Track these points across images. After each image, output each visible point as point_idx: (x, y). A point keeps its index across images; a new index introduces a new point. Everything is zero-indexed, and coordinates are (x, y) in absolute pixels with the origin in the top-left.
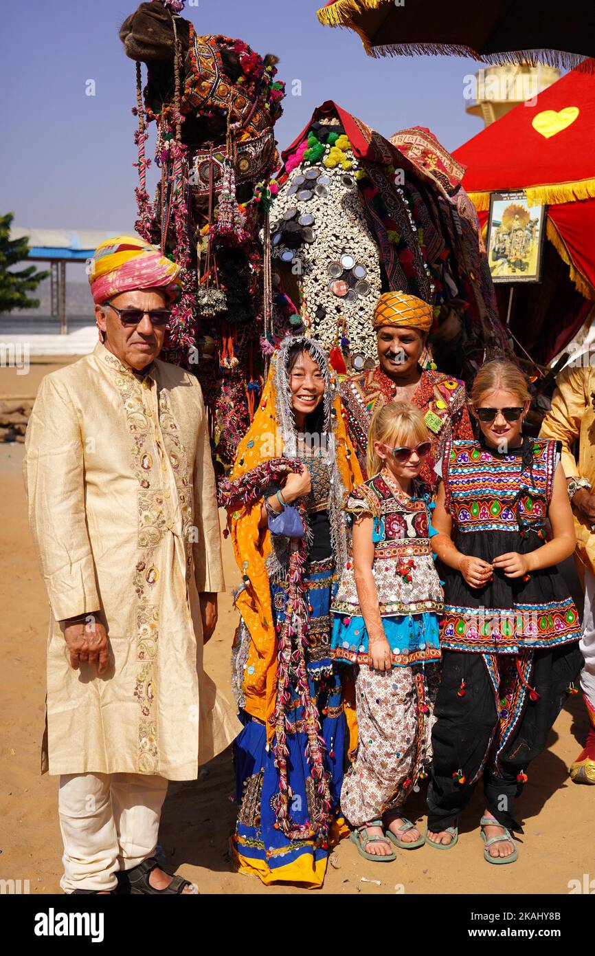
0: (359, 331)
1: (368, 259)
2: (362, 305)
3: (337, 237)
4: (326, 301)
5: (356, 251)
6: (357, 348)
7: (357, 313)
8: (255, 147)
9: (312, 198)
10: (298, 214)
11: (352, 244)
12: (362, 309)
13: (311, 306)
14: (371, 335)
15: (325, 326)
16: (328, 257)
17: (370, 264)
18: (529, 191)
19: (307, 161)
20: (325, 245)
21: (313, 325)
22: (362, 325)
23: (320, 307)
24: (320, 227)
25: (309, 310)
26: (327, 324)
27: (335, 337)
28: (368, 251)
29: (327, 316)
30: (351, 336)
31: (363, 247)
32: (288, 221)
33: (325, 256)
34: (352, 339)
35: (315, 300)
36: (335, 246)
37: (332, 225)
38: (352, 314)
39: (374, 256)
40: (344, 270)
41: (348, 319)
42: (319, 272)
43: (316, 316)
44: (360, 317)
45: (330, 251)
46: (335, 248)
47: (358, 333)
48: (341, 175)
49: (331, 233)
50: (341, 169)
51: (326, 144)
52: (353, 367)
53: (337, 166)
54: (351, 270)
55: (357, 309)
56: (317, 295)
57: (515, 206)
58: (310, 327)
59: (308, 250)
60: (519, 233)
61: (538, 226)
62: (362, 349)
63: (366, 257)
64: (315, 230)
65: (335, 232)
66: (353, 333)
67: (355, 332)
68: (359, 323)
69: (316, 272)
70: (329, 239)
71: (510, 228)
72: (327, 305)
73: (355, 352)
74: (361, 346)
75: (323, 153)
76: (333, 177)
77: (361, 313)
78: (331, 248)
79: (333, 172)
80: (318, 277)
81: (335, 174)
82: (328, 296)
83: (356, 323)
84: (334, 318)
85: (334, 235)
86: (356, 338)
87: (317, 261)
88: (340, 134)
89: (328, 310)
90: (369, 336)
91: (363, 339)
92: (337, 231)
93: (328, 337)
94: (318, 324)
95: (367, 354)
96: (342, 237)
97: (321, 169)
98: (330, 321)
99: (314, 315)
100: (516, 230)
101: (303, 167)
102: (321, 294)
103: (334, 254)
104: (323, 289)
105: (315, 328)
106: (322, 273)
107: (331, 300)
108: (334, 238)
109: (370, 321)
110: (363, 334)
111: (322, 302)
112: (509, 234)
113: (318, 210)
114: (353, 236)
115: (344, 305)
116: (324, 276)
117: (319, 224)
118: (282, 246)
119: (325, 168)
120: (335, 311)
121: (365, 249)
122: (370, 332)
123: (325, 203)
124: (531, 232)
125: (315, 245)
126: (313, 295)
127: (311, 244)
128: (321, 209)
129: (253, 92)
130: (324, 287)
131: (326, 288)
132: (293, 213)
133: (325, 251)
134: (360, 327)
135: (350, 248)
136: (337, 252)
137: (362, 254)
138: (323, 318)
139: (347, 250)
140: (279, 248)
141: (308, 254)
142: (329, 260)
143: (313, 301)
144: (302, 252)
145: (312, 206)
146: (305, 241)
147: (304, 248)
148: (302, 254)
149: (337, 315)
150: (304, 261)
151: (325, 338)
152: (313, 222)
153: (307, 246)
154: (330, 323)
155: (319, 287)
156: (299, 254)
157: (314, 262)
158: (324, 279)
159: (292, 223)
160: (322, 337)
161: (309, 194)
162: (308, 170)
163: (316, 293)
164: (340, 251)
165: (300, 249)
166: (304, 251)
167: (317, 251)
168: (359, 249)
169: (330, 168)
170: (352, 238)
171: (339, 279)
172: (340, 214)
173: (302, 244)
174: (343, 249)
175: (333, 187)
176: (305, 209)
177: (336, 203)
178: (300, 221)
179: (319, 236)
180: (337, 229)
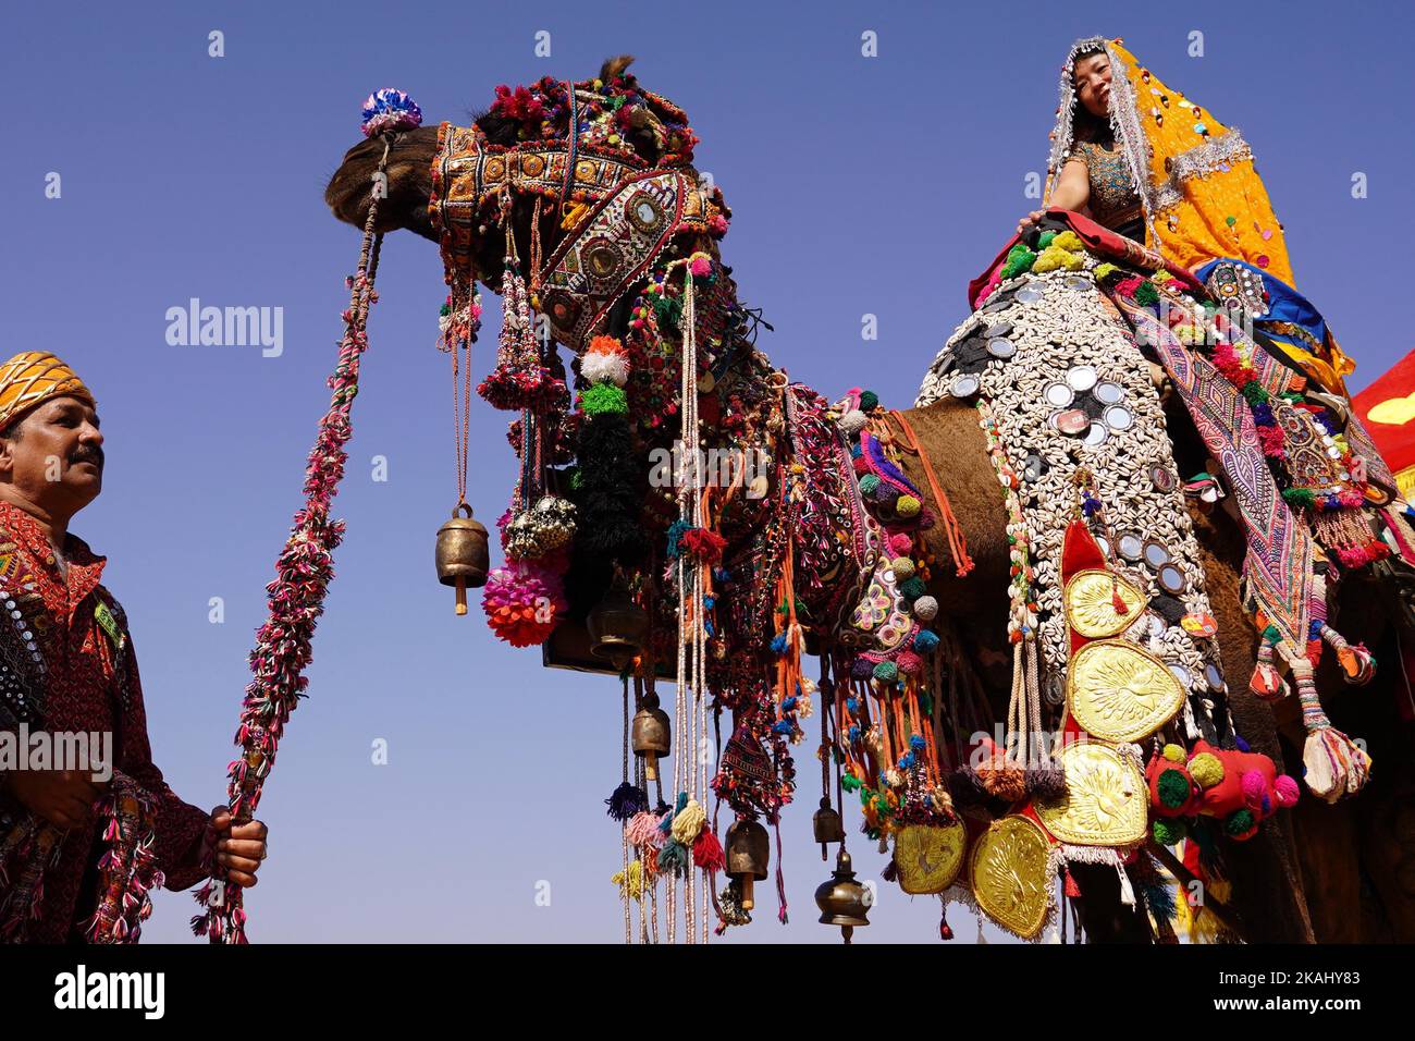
0: (1122, 490)
1: (1125, 373)
2: (1121, 445)
3: (1057, 346)
4: (1046, 444)
5: (1096, 361)
6: (1122, 521)
7: (1111, 461)
9: (1011, 305)
10: (982, 327)
11: (1086, 351)
12: (1121, 452)
13: (1015, 451)
14: (1149, 498)
15: (1050, 487)
16: (1042, 377)
17: (1130, 381)
19: (1006, 278)
20: (1034, 359)
21: (1023, 484)
22: (1127, 479)
23: (1033, 452)
24: (1022, 335)
25: (1013, 459)
26: (1053, 483)
27: (1073, 505)
28: (1122, 361)
29: (1052, 471)
30: (1106, 499)
31: (1112, 356)
32: (966, 340)
33: (1036, 374)
34: (1110, 504)
35: (1023, 441)
36: (1053, 357)
37: (1047, 330)
38: (1102, 462)
39: (1136, 369)
40: (1077, 392)
41: (1095, 472)
42: (1027, 399)
43: (1028, 468)
44: (1121, 465)
45: (1045, 366)
46: (1055, 361)
47: (1120, 494)
48: (1063, 277)
49: (1047, 341)
50: (1066, 271)
51: (1037, 250)
52: (1119, 556)
53: (1056, 268)
54: (1090, 390)
55: (1112, 454)
56: (1023, 432)
58: (1016, 489)
59: (1001, 370)
62: (1135, 522)
63: (1119, 369)
64: (1013, 341)
65: (1051, 339)
66: (1110, 494)
67: (1114, 493)
68: (1121, 477)
69: (1020, 400)
70: (1042, 349)
72: (1049, 451)
73: (1120, 527)
74: (1130, 515)
75: (1035, 259)
76: (1050, 282)
77: (1120, 459)
78: (1047, 362)
79: (1051, 275)
80: (1025, 407)
81: (1053, 277)
82: (1049, 437)
83: (1113, 477)
84: (1065, 472)
85: (1051, 343)
86: (1116, 502)
87: (1020, 384)
88: (1059, 232)
89: (1052, 460)
90: (1145, 498)
91: (1133, 503)
92: (1055, 337)
93: (1058, 506)
94: (1034, 481)
95: (1145, 532)
96: (1067, 342)
97: (1029, 276)
98: (1061, 479)
99: (1023, 465)
102: (1033, 433)
103: (1055, 371)
104: (1038, 426)
105: (1026, 488)
106: (1033, 402)
107: (1056, 442)
108: (1051, 347)
109: (1143, 473)
110: (1131, 493)
111: (1039, 446)
113: (1021, 317)
114: (1089, 341)
115: (1084, 449)
116: (1039, 405)
117: (1022, 331)
118: (955, 372)
119: (1036, 274)
120: (1067, 460)
121: (1116, 358)
122: (1147, 492)
123: (1032, 309)
125: (1016, 360)
126: (1017, 433)
127: (1007, 360)
128: (1026, 316)
130: (1039, 424)
131: (1043, 424)
132: (974, 328)
133: (1035, 368)
134: (1123, 483)
135: (1084, 358)
136: (1060, 368)
137: (1110, 366)
138: (1044, 470)
139: (1078, 360)
140: (949, 378)
141: (1003, 374)
142: (1045, 381)
143: (1017, 442)
144: (991, 373)
145: (1010, 315)
146: (995, 358)
147: (995, 368)
148: (989, 377)
149: (1072, 466)
150: (993, 386)
151: (1053, 507)
152: (1011, 331)
153: (1000, 364)
154: (1060, 482)
155: (1029, 422)
156: (984, 378)
157: (1015, 385)
158: (1037, 411)
159: (972, 340)
160: (1045, 505)
161: (1004, 304)
162: (1008, 284)
163: (1021, 430)
164: (1065, 364)
165: (987, 371)
166: (994, 371)
167: (1020, 368)
168: (1104, 359)
169: (1044, 272)
170: (1086, 344)
171: (1069, 408)
172: (1063, 317)
173: (990, 363)
174: (1070, 360)
175: (1049, 290)
176: (997, 320)
177: (1054, 306)
178: (987, 334)
179: (1023, 347)
180: (1056, 334)
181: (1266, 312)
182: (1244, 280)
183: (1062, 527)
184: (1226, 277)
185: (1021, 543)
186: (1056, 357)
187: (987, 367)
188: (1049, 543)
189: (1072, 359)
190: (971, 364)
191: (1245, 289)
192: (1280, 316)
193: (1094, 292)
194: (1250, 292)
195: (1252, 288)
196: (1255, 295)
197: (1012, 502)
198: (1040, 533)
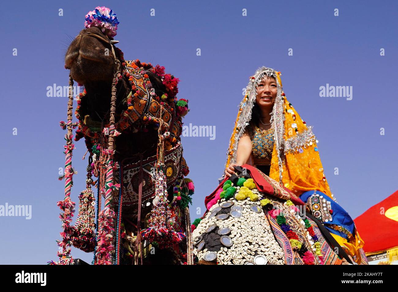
1: (277, 260)
3: (250, 244)
5: (266, 253)
9: (228, 218)
10: (217, 228)
11: (262, 248)
16: (244, 258)
19: (223, 198)
20: (240, 249)
24: (235, 236)
28: (276, 254)
31: (273, 251)
32: (209, 233)
33: (241, 256)
36: (248, 249)
37: (246, 235)
39: (282, 259)
45: (245, 253)
46: (249, 251)
48: (250, 204)
49: (246, 240)
50: (250, 201)
51: (237, 186)
53: (246, 199)
59: (226, 252)
63: (275, 258)
64: (232, 238)
65: (248, 240)
70: (244, 244)
75: (235, 191)
76: (244, 206)
78: (246, 251)
79: (243, 203)
81: (245, 204)
85: (248, 242)
87: (234, 260)
88: (246, 178)
92: (250, 239)
96: (255, 243)
97: (234, 201)
101: (220, 202)
103: (249, 256)
108: (247, 244)
113: (233, 225)
114: (263, 243)
117: (235, 233)
118: (205, 250)
119: (237, 201)
121: (274, 253)
123: (238, 221)
125: (233, 248)
127: (229, 248)
128: (236, 225)
132: (213, 228)
133: (241, 254)
135: (262, 251)
136: (251, 255)
137: (272, 256)
139: (259, 253)
140: (203, 252)
141: (227, 255)
142: (245, 260)
144: (221, 253)
145: (228, 223)
146: (224, 246)
147: (224, 251)
148: (221, 255)
150: (223, 260)
152: (230, 234)
153: (226, 249)
156: (219, 255)
157: (232, 261)
159: (213, 234)
161: (225, 216)
162: (224, 203)
164: (253, 253)
165: (220, 252)
166: (223, 252)
168: (269, 253)
169: (241, 200)
170: (262, 244)
172: (252, 228)
173: (222, 248)
174: (256, 252)
175: (244, 211)
176: (223, 225)
177: (248, 221)
178: (220, 232)
179: (236, 242)
180: (250, 237)
181: (331, 220)
182: (323, 203)
184: (316, 200)
186: (250, 249)
187: (220, 250)
189: (256, 251)
190: (213, 247)
191: (323, 207)
192: (336, 222)
193: (263, 214)
194: (325, 209)
195: (326, 207)
196: (327, 210)
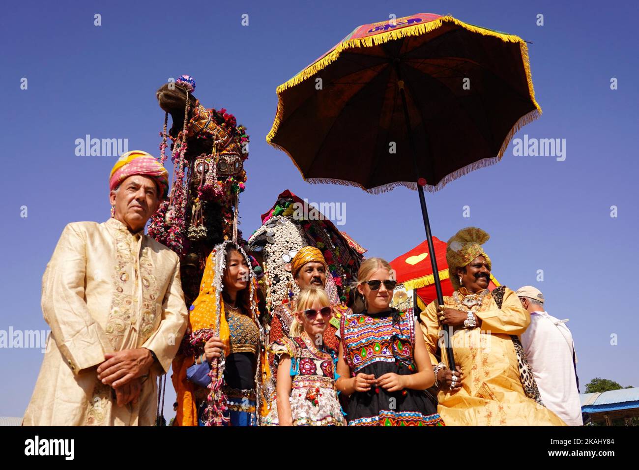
3: (288, 242)
4: (280, 273)
8: (230, 158)
9: (275, 226)
10: (265, 232)
11: (296, 246)
13: (271, 274)
15: (279, 287)
16: (282, 252)
18: (406, 284)
19: (274, 215)
20: (280, 245)
21: (272, 285)
23: (276, 275)
24: (278, 237)
25: (270, 277)
26: (281, 285)
27: (286, 293)
29: (281, 282)
30: (295, 293)
32: (260, 236)
33: (280, 250)
35: (274, 271)
36: (286, 246)
37: (285, 237)
41: (293, 284)
42: (277, 258)
43: (274, 280)
45: (283, 248)
48: (292, 219)
50: (292, 217)
51: (284, 208)
53: (289, 216)
56: (274, 269)
57: (399, 292)
58: (270, 287)
59: (270, 247)
60: (402, 304)
61: (412, 300)
64: (275, 238)
66: (296, 291)
69: (275, 258)
70: (283, 243)
71: (398, 303)
72: (281, 275)
75: (283, 211)
76: (287, 220)
80: (276, 261)
82: (282, 271)
84: (285, 283)
85: (286, 241)
89: (281, 278)
93: (281, 293)
94: (275, 285)
96: (291, 243)
97: (281, 217)
98: (283, 284)
99: (273, 279)
100: (401, 304)
101: (272, 218)
102: (277, 269)
103: (286, 250)
104: (279, 267)
105: (273, 286)
106: (278, 259)
107: (283, 273)
111: (278, 274)
112: (398, 306)
113: (278, 231)
116: (280, 260)
117: (278, 235)
118: (256, 246)
119: (283, 216)
120: (286, 279)
123: (281, 228)
124: (409, 303)
125: (275, 245)
126: (272, 269)
127: (272, 244)
128: (279, 231)
129: (230, 131)
131: (280, 267)
132: (263, 232)
133: (280, 248)
135: (295, 248)
138: (278, 282)
139: (293, 248)
140: (254, 247)
141: (270, 249)
142: (283, 253)
143: (272, 272)
145: (274, 229)
146: (269, 243)
148: (266, 249)
149: (287, 281)
150: (267, 252)
151: (279, 293)
152: (274, 235)
153: (270, 245)
154: (283, 286)
155: (276, 266)
157: (274, 253)
158: (280, 262)
159: (262, 236)
160: (278, 293)
161: (273, 225)
162: (274, 218)
163: (274, 268)
164: (289, 249)
165: (266, 246)
166: (268, 247)
167: (276, 248)
171: (288, 263)
173: (267, 244)
174: (291, 248)
175: (287, 223)
176: (270, 230)
177: (288, 228)
178: (267, 235)
179: (277, 241)
180: (288, 238)
183: (281, 300)
185: (269, 304)
188: (277, 305)
190: (261, 243)
197: (269, 290)
198: (274, 301)
